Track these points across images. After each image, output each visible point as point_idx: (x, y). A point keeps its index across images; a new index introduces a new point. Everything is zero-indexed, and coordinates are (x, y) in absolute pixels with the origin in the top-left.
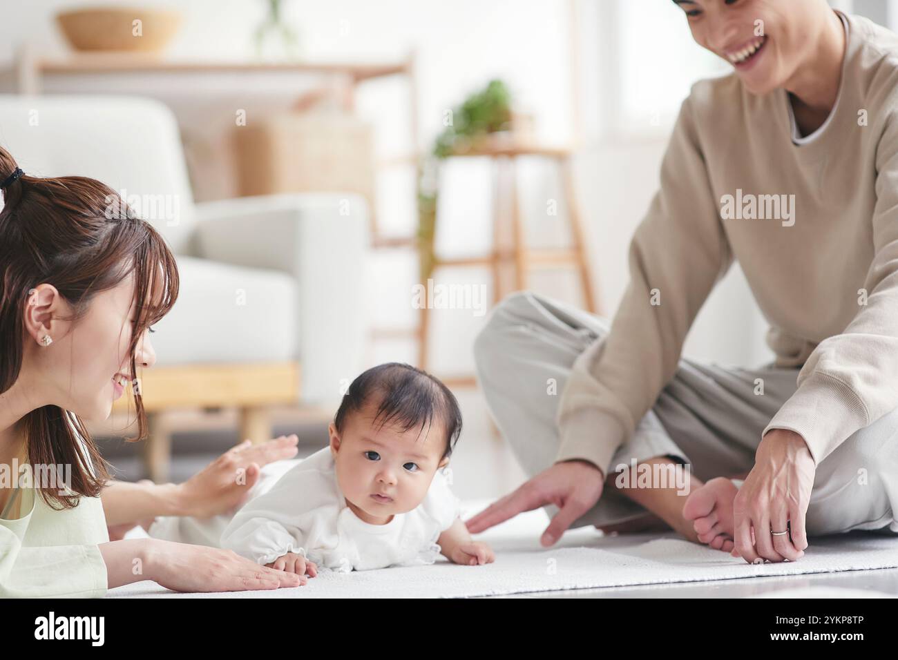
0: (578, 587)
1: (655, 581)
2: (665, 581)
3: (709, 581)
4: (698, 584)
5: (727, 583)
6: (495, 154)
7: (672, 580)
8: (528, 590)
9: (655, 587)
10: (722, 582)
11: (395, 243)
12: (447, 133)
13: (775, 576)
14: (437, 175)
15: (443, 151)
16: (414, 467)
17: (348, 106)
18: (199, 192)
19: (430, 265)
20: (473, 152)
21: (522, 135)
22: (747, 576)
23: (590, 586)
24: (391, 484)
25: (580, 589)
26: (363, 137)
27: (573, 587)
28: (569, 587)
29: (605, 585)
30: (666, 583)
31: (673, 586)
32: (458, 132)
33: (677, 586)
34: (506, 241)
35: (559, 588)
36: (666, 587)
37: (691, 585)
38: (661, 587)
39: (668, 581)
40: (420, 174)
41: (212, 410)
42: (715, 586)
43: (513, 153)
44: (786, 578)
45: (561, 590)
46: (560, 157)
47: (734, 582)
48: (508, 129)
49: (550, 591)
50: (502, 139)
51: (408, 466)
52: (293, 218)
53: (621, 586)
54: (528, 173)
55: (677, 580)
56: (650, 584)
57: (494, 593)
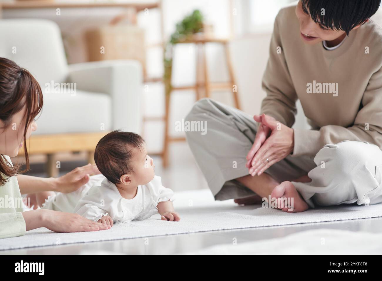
0: (225, 229)
1: (258, 226)
2: (262, 226)
3: (280, 225)
4: (276, 227)
5: (288, 226)
6: (197, 42)
7: (265, 225)
8: (204, 230)
9: (258, 228)
10: (286, 226)
11: (155, 80)
12: (176, 34)
13: (308, 223)
14: (172, 52)
15: (174, 41)
17: (134, 22)
18: (70, 60)
19: (169, 89)
20: (187, 41)
21: (208, 34)
22: (296, 223)
23: (230, 228)
25: (226, 230)
26: (141, 35)
27: (223, 229)
28: (221, 229)
29: (236, 228)
30: (262, 227)
31: (265, 228)
32: (181, 33)
33: (267, 228)
34: (201, 79)
35: (217, 229)
36: (262, 228)
37: (273, 227)
38: (260, 228)
39: (263, 226)
40: (165, 51)
41: (76, 153)
42: (283, 228)
43: (204, 42)
44: (313, 224)
45: (218, 230)
46: (224, 43)
47: (291, 226)
48: (202, 31)
49: (213, 231)
50: (199, 36)
52: (110, 71)
53: (243, 228)
54: (211, 50)
55: (267, 225)
56: (256, 227)
57: (189, 232)
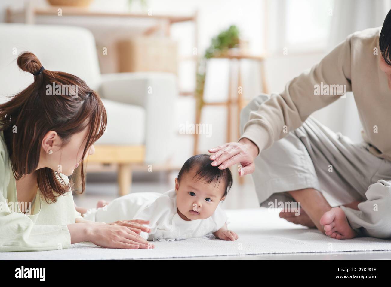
0: (276, 252)
1: (309, 252)
2: (313, 252)
3: (332, 252)
4: (328, 254)
5: (341, 253)
6: (231, 57)
7: (317, 251)
8: (254, 253)
9: (309, 254)
10: (338, 253)
11: (185, 94)
12: (211, 48)
13: (361, 251)
14: (205, 66)
15: (209, 55)
16: (210, 200)
17: (168, 34)
18: (103, 71)
19: (201, 104)
20: (222, 56)
21: (244, 50)
22: (349, 251)
23: (281, 252)
24: (200, 207)
25: (277, 254)
26: (174, 47)
27: (274, 253)
28: (272, 253)
29: (288, 252)
31: (317, 254)
32: (216, 47)
33: (319, 254)
34: (234, 96)
35: (268, 253)
36: (314, 254)
37: (325, 254)
38: (312, 254)
39: (315, 252)
40: (198, 65)
41: (106, 165)
42: (335, 255)
43: (239, 58)
44: (366, 252)
45: (269, 254)
46: (260, 60)
47: (343, 253)
48: (238, 47)
49: (264, 254)
50: (235, 51)
51: (207, 199)
52: (145, 83)
53: (294, 253)
54: (245, 65)
55: (319, 251)
56: (307, 253)
57: (239, 254)
